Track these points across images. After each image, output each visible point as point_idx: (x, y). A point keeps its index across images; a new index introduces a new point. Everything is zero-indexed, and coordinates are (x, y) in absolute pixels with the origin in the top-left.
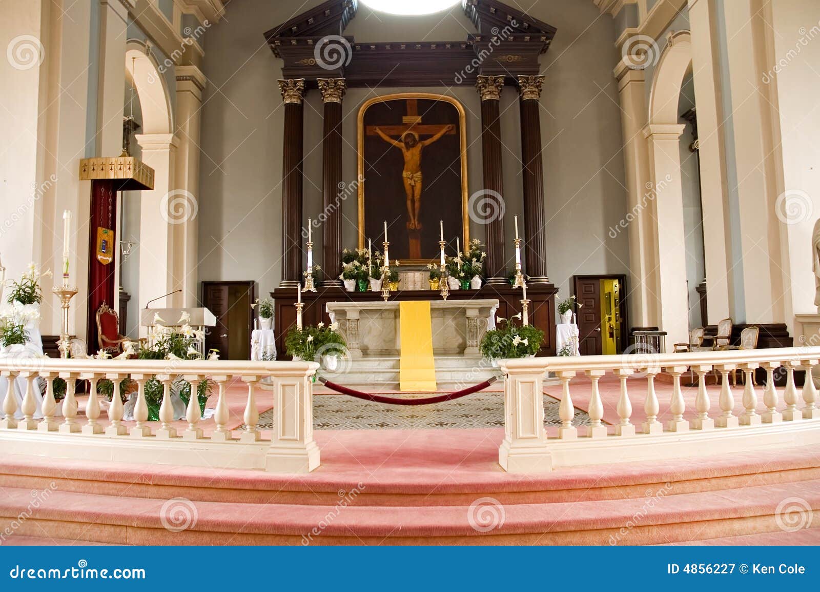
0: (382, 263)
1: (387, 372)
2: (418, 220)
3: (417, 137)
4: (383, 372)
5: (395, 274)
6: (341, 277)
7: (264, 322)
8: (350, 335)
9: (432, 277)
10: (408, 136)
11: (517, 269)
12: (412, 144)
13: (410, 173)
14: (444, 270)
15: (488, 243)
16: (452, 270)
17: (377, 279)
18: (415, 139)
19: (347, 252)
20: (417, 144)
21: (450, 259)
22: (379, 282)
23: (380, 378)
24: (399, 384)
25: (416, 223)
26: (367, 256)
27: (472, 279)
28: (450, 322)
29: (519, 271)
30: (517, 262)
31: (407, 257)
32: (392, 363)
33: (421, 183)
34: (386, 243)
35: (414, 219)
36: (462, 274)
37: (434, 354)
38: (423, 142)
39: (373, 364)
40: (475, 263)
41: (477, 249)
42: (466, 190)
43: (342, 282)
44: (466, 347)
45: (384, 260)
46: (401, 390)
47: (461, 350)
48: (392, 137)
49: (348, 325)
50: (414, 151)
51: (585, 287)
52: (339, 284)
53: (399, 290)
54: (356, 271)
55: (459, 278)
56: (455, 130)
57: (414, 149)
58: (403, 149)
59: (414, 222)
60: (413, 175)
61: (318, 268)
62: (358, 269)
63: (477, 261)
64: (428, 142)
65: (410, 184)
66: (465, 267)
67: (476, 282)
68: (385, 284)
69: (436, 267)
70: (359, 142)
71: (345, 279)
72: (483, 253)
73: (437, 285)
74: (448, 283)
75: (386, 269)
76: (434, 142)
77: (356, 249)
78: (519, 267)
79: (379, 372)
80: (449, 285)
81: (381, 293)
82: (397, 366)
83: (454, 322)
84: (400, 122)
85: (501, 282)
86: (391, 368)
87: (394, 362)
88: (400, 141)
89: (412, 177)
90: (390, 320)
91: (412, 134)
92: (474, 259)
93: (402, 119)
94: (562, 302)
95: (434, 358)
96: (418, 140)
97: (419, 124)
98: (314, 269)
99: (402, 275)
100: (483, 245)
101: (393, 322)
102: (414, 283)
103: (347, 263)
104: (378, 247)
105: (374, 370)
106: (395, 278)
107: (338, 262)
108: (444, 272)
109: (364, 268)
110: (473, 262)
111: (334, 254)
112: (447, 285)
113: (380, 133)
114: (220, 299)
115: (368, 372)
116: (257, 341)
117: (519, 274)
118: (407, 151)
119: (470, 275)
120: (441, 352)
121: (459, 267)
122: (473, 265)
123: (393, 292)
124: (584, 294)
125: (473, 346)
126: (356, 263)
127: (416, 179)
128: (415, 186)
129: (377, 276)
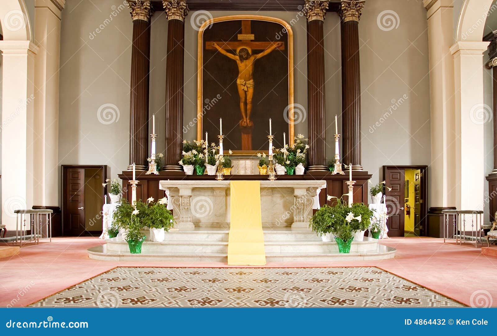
0: (217, 152)
1: (215, 245)
2: (249, 119)
3: (250, 51)
4: (212, 245)
5: (228, 161)
6: (181, 163)
7: (113, 198)
8: (182, 209)
9: (261, 164)
10: (242, 50)
11: (336, 159)
12: (245, 57)
13: (243, 80)
14: (272, 159)
15: (310, 137)
16: (279, 159)
17: (212, 165)
18: (248, 52)
19: (186, 143)
20: (250, 57)
21: (277, 150)
22: (214, 167)
23: (208, 251)
24: (227, 257)
25: (248, 121)
26: (204, 146)
27: (296, 166)
28: (278, 200)
29: (337, 161)
30: (336, 153)
31: (240, 148)
32: (220, 236)
33: (252, 89)
34: (221, 136)
35: (246, 117)
36: (288, 162)
37: (263, 227)
38: (255, 55)
39: (203, 236)
40: (299, 154)
41: (301, 143)
42: (293, 95)
43: (182, 167)
44: (293, 222)
45: (219, 150)
46: (229, 263)
47: (289, 224)
48: (228, 51)
49: (181, 201)
50: (247, 63)
51: (392, 175)
52: (179, 168)
53: (232, 174)
54: (194, 159)
55: (285, 165)
56: (283, 46)
57: (247, 60)
58: (237, 61)
59: (246, 120)
60: (246, 83)
61: (161, 155)
62: (196, 157)
63: (301, 152)
64: (260, 56)
65: (243, 89)
66: (290, 157)
67: (300, 169)
68: (220, 169)
69: (264, 155)
70: (199, 54)
71: (184, 164)
72: (306, 145)
73: (265, 170)
74: (275, 170)
75: (220, 157)
76: (265, 56)
77: (195, 141)
78: (337, 157)
79: (207, 245)
80: (276, 171)
81: (216, 176)
82: (226, 239)
83: (282, 200)
84: (235, 39)
85: (321, 168)
86: (220, 241)
87: (223, 235)
88: (235, 54)
89: (245, 83)
90: (222, 198)
91: (246, 49)
92: (299, 151)
93: (237, 37)
94: (374, 187)
95: (263, 232)
96: (251, 54)
97: (252, 41)
98: (157, 156)
99: (234, 163)
100: (307, 140)
101: (224, 199)
102: (246, 169)
103: (186, 152)
104: (213, 139)
105: (201, 243)
106: (228, 165)
107: (178, 151)
108: (272, 161)
109: (201, 156)
110: (298, 153)
111: (175, 144)
112: (274, 171)
113: (217, 47)
114: (77, 180)
115: (196, 245)
116: (107, 213)
117: (338, 163)
118: (241, 63)
119: (295, 163)
120: (270, 226)
121: (285, 157)
122: (297, 155)
123: (226, 176)
124: (391, 180)
125: (300, 221)
126: (195, 152)
127: (249, 86)
128: (248, 91)
129: (212, 162)
